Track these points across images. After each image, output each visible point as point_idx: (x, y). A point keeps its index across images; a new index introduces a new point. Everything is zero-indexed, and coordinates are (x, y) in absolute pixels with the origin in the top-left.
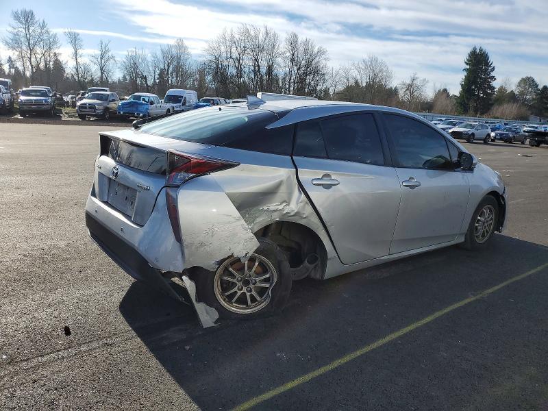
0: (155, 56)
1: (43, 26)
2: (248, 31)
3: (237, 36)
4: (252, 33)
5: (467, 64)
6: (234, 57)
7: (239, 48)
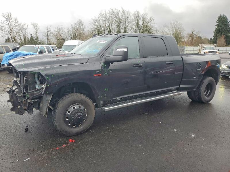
0: (68, 29)
1: (16, 19)
2: (113, 11)
3: (108, 15)
4: (115, 12)
5: (217, 22)
6: (107, 25)
7: (109, 21)
